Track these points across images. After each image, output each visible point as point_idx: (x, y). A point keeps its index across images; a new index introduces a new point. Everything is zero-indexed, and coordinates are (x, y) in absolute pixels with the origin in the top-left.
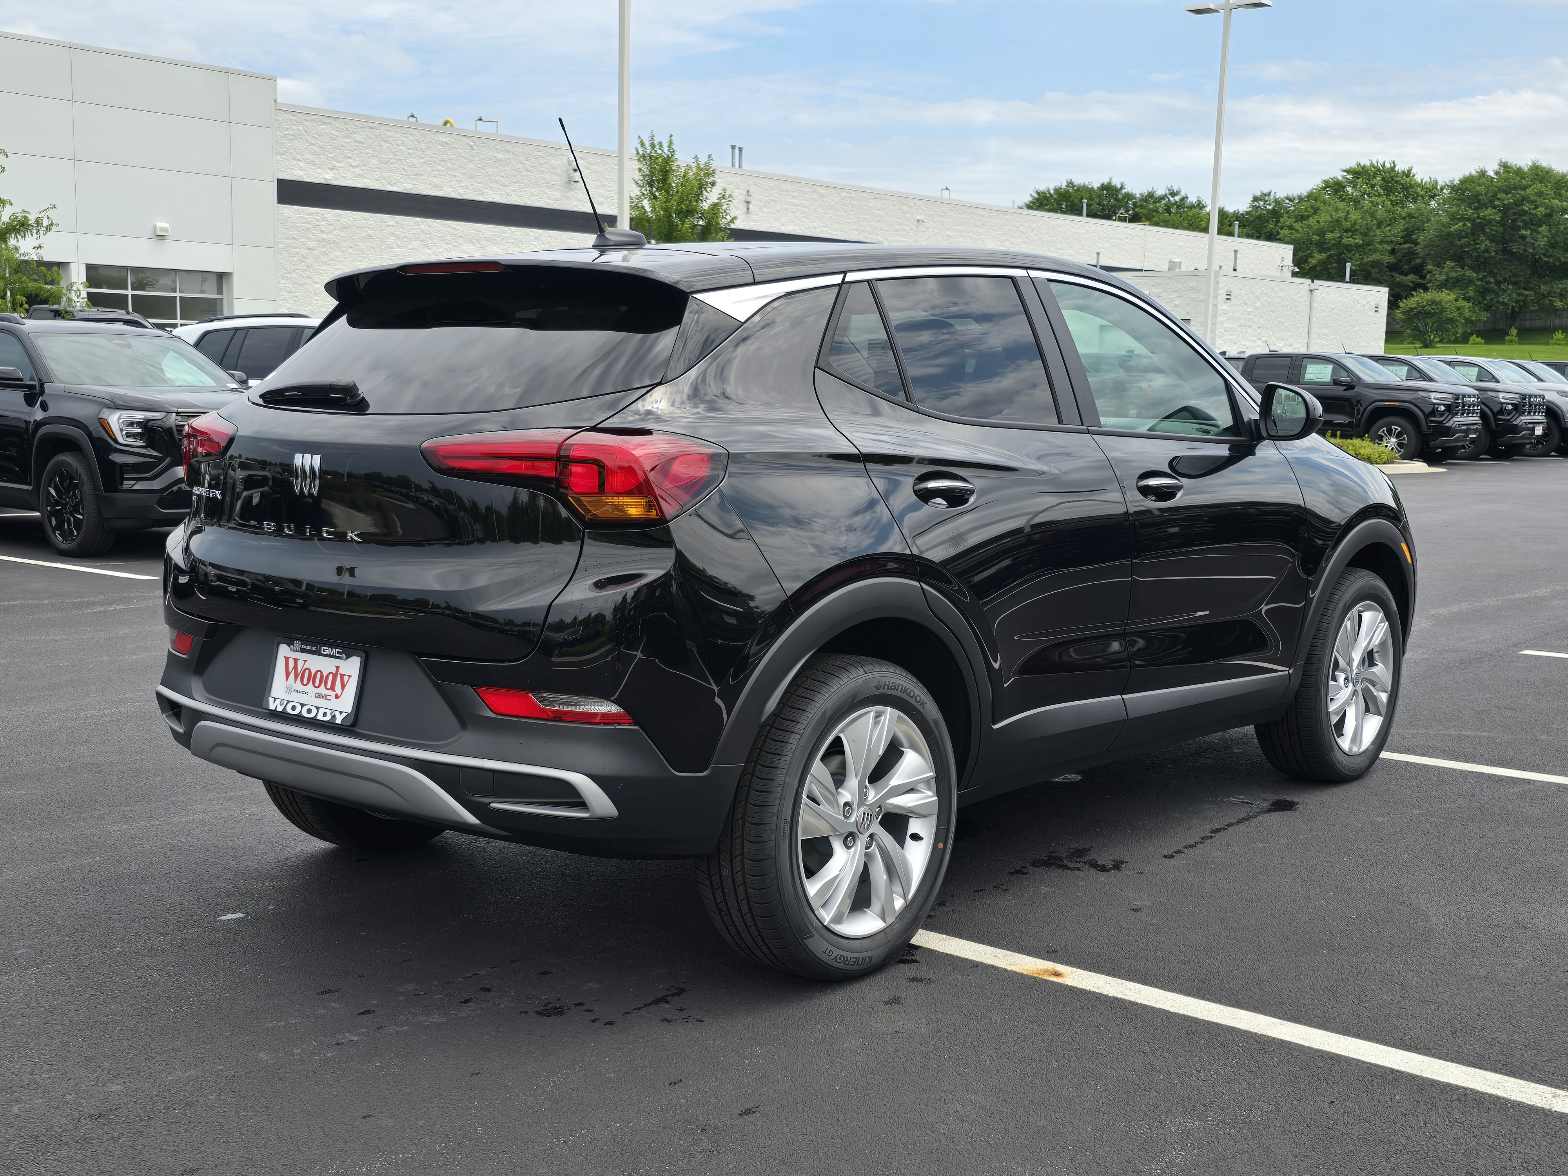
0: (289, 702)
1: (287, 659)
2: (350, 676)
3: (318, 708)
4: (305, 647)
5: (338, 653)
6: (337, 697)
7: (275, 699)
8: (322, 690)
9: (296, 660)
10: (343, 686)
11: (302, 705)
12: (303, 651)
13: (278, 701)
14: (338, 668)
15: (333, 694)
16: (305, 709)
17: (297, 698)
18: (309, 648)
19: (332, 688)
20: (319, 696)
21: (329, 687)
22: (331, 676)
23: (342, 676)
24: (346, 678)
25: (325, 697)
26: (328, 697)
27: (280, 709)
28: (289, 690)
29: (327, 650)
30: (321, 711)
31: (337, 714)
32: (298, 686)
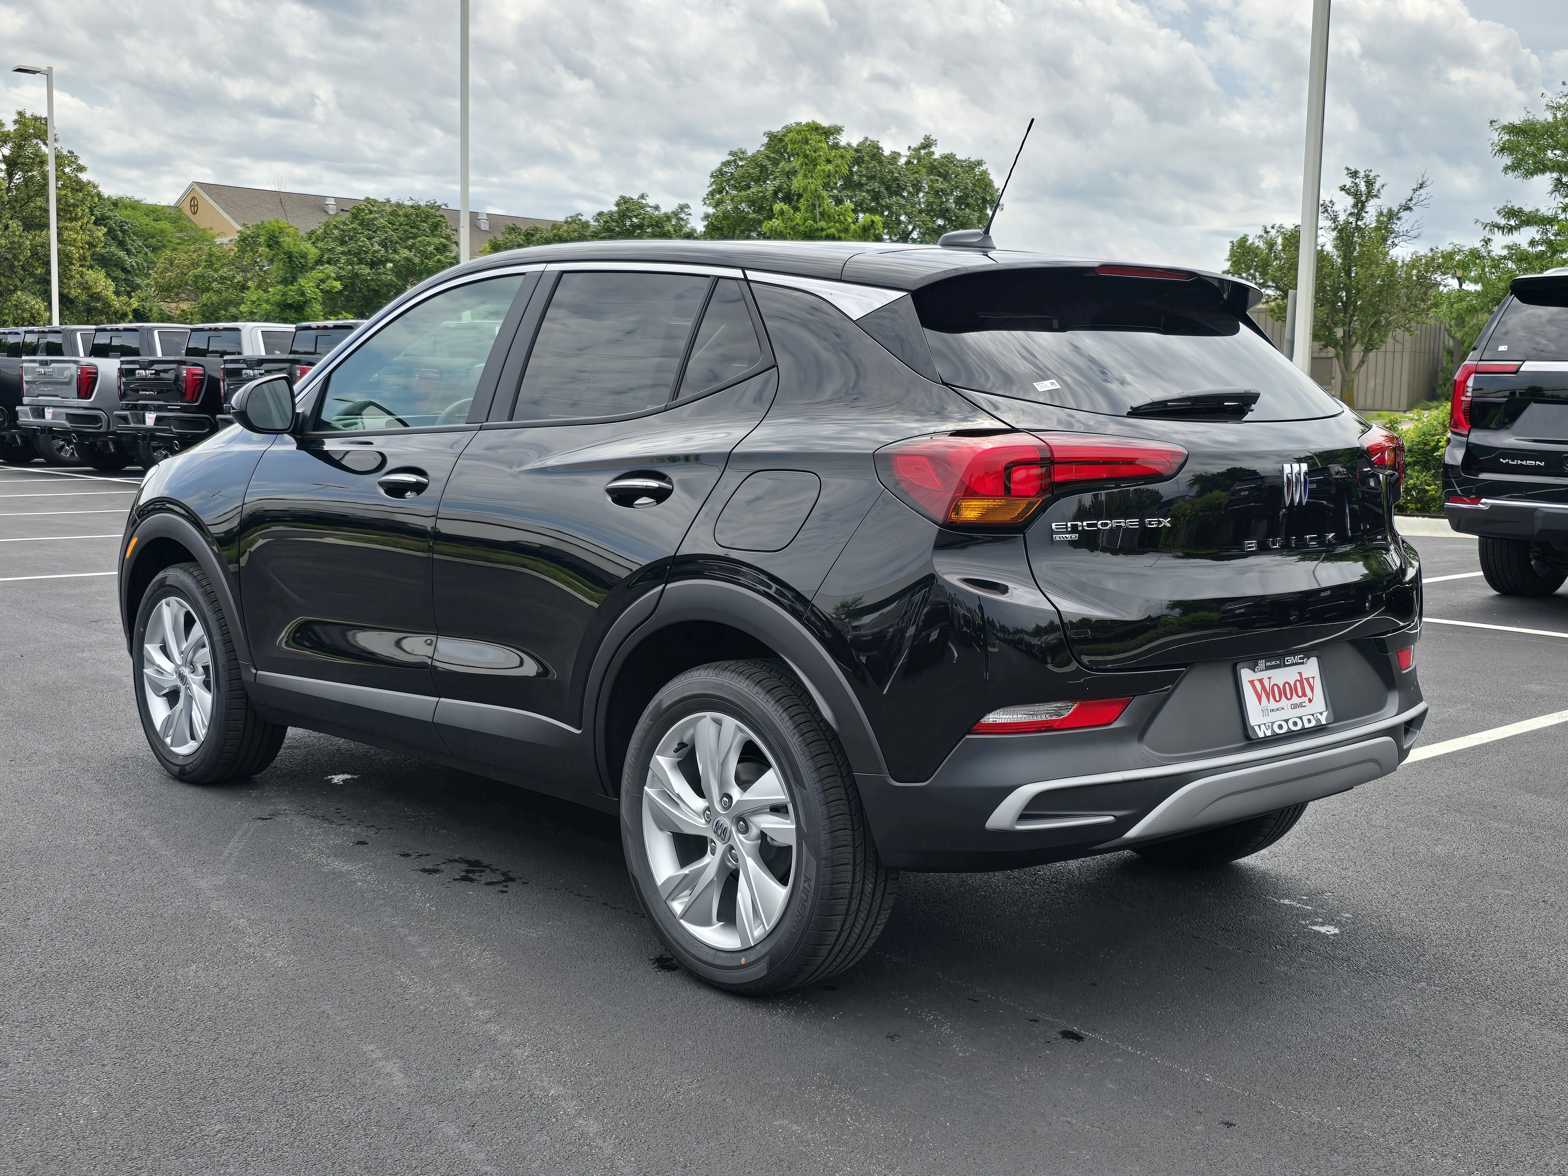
0: (1273, 723)
1: (1252, 682)
2: (1313, 678)
3: (1301, 718)
4: (1268, 664)
5: (1300, 659)
6: (1310, 701)
7: (1259, 726)
8: (1296, 700)
9: (1261, 681)
10: (1312, 689)
11: (1287, 721)
12: (1268, 668)
13: (1263, 727)
14: (1300, 674)
15: (1306, 699)
16: (1290, 723)
17: (1277, 717)
18: (1273, 663)
19: (1304, 695)
20: (1295, 706)
21: (1300, 694)
22: (1298, 683)
23: (1307, 679)
24: (1311, 680)
25: (1301, 705)
26: (1303, 705)
27: (1269, 733)
28: (1265, 712)
29: (1290, 660)
30: (1305, 719)
31: (1319, 716)
32: (1273, 705)
